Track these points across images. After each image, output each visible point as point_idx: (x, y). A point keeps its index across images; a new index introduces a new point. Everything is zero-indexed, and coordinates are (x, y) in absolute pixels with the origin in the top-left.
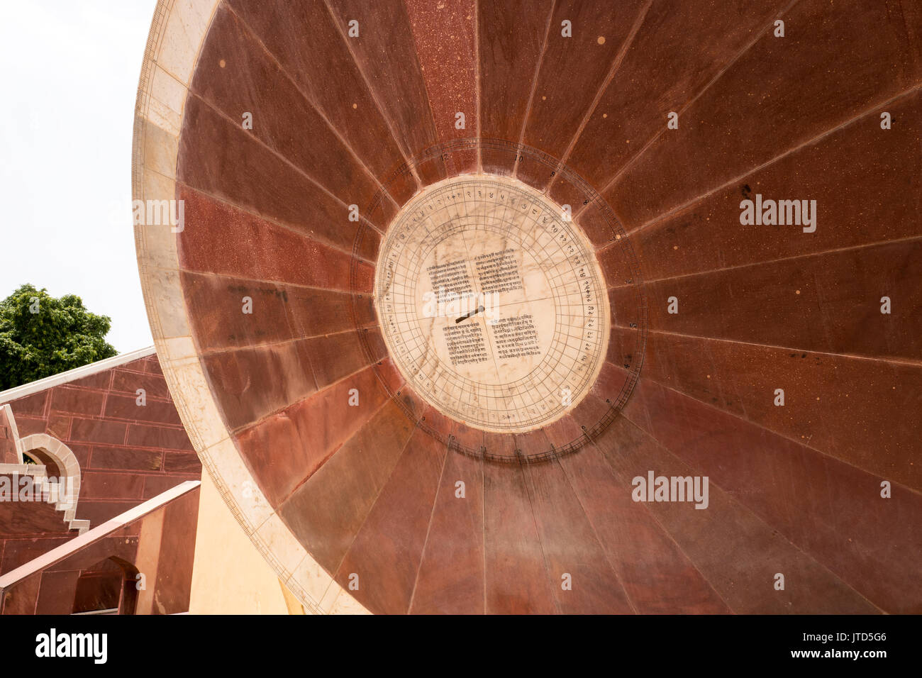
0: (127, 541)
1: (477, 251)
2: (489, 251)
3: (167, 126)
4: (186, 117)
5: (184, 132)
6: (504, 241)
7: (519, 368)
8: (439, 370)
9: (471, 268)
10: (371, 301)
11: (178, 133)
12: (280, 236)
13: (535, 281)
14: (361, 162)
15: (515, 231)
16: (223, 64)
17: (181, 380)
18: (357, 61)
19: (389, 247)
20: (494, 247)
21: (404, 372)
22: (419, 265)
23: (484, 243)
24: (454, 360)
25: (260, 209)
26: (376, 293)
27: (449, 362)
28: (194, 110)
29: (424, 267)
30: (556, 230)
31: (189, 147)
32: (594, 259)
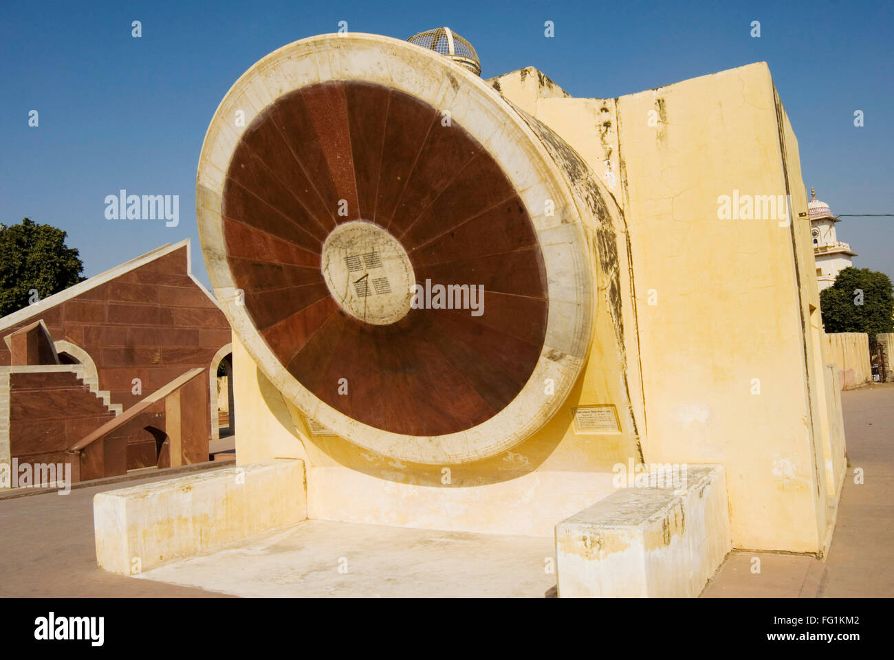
0: (157, 415)
1: (363, 252)
2: (367, 252)
3: (215, 189)
4: (225, 187)
5: (224, 193)
6: (373, 248)
7: (384, 299)
8: (353, 300)
9: (361, 258)
10: (320, 271)
11: (221, 193)
12: (276, 242)
13: (386, 264)
14: (310, 213)
15: (376, 245)
16: (243, 166)
17: (230, 308)
18: (306, 173)
19: (326, 250)
20: (369, 251)
21: (338, 301)
22: (341, 256)
23: (365, 248)
24: (359, 296)
25: (266, 229)
26: (323, 267)
27: (357, 296)
28: (230, 185)
29: (342, 257)
30: (392, 245)
31: (228, 200)
32: (407, 256)
